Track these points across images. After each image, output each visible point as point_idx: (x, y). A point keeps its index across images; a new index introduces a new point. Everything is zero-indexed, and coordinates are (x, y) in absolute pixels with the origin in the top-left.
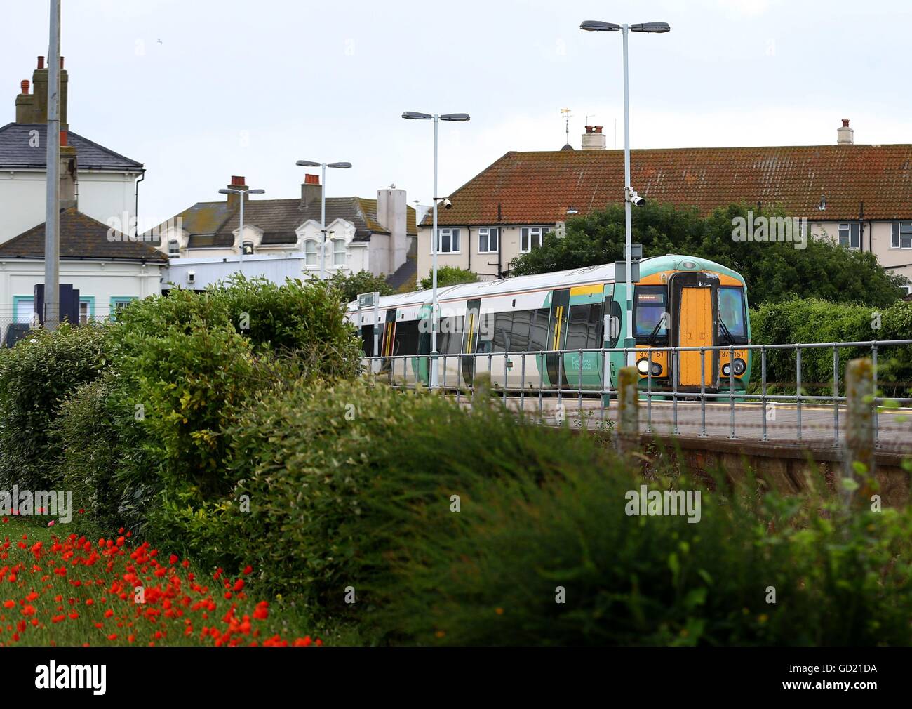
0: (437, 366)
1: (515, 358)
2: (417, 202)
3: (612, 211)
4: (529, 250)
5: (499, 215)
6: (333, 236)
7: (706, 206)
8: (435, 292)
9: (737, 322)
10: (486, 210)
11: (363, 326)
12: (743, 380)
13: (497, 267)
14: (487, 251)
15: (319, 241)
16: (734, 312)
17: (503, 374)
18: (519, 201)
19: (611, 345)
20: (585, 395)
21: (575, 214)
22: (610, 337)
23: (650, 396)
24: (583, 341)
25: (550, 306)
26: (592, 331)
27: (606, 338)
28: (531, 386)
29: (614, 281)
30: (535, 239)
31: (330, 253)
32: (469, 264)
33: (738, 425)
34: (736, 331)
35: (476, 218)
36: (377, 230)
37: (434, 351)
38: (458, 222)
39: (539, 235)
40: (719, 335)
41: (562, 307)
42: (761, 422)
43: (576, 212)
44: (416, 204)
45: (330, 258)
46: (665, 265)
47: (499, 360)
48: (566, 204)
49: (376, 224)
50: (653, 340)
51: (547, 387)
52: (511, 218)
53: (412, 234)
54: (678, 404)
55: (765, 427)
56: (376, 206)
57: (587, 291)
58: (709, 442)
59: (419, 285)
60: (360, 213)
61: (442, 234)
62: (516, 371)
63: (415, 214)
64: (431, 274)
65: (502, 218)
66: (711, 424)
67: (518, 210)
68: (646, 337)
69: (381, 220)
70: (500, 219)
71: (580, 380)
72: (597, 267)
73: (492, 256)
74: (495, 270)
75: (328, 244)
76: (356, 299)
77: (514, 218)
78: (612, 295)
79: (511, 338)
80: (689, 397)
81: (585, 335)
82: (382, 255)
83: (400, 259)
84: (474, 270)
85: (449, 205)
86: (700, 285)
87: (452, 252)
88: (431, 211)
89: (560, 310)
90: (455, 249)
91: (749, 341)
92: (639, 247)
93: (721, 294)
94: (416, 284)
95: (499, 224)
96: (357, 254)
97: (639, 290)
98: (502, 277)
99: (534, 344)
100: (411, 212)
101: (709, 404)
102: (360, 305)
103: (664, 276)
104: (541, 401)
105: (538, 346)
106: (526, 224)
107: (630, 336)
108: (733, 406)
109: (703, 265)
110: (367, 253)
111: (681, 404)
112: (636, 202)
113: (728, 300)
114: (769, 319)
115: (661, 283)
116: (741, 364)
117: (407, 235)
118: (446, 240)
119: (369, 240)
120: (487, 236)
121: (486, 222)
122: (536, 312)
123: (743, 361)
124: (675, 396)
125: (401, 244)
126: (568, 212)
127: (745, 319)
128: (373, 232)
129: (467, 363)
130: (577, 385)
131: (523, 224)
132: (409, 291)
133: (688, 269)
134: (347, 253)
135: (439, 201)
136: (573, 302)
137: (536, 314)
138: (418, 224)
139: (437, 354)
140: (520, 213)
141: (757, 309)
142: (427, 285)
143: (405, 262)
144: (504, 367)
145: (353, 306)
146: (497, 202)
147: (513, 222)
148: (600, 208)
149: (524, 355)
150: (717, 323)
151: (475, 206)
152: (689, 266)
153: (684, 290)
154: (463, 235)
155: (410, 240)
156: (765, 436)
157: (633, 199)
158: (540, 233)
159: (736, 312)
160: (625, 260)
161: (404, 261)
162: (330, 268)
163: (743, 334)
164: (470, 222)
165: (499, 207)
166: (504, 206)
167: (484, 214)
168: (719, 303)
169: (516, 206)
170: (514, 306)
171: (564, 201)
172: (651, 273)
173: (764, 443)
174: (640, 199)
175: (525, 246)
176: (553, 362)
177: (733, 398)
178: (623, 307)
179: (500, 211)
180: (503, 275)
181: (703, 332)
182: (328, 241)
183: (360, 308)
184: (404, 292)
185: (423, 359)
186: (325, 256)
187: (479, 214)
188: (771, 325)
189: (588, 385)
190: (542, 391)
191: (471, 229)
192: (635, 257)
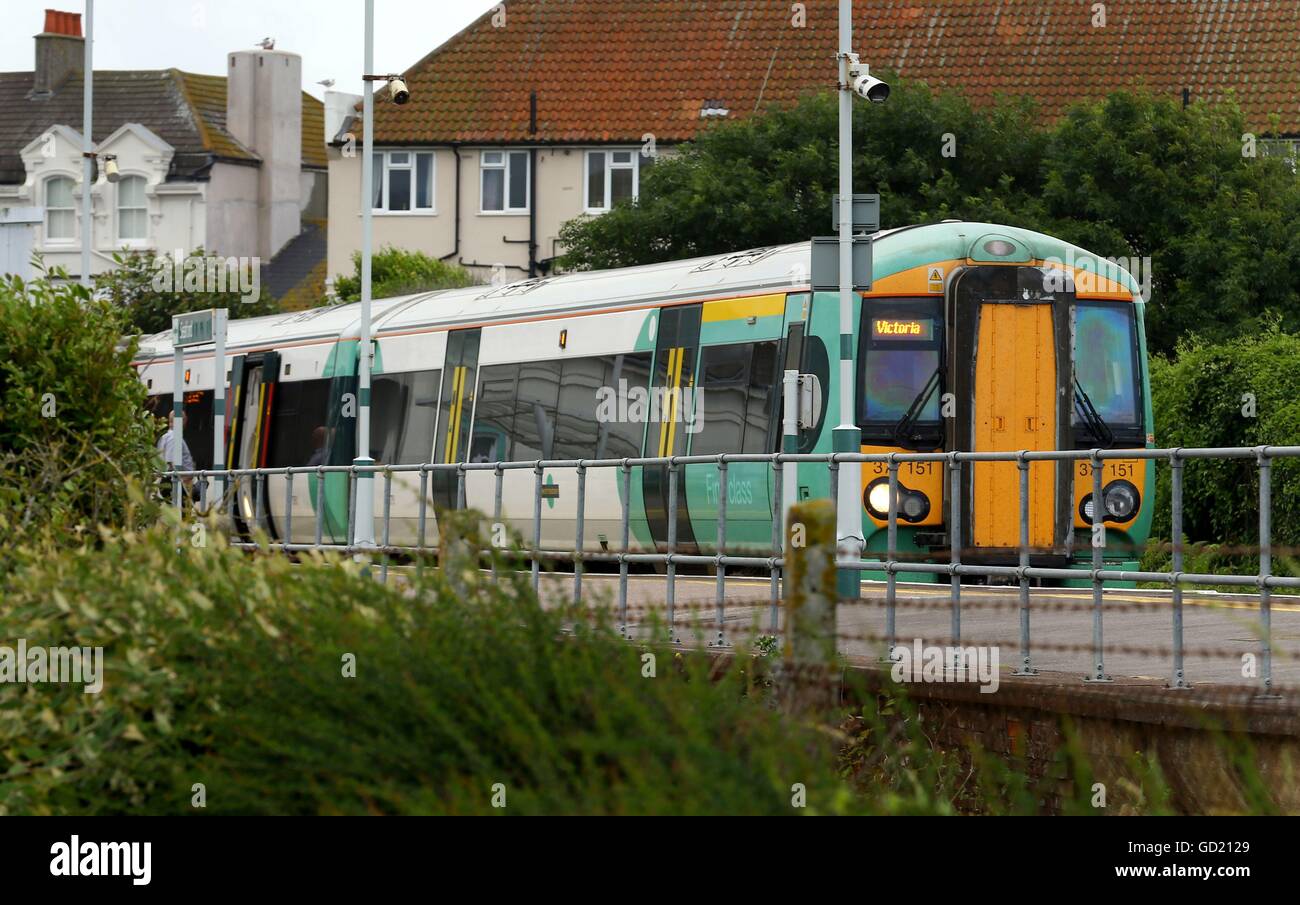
0: (368, 493)
1: (563, 475)
2: (327, 83)
3: (813, 112)
4: (607, 207)
5: (533, 120)
6: (112, 167)
7: (1050, 101)
8: (366, 312)
9: (1119, 391)
10: (500, 106)
11: (186, 395)
12: (1131, 533)
13: (525, 250)
14: (500, 207)
15: (80, 180)
16: (1110, 367)
17: (531, 514)
18: (582, 85)
19: (800, 444)
20: (731, 570)
21: (720, 118)
22: (799, 424)
23: (893, 572)
24: (734, 433)
25: (652, 348)
26: (756, 410)
27: (790, 428)
28: (604, 544)
29: (808, 287)
30: (621, 180)
31: (110, 208)
32: (457, 241)
33: (1111, 649)
34: (1117, 413)
35: (475, 125)
36: (226, 153)
37: (364, 455)
38: (429, 136)
39: (631, 170)
40: (1073, 422)
41: (681, 350)
42: (1170, 642)
43: (724, 112)
44: (325, 88)
45: (110, 221)
46: (937, 248)
47: (520, 482)
48: (697, 94)
49: (224, 138)
50: (910, 434)
51: (640, 547)
52: (561, 125)
53: (316, 160)
54: (962, 594)
55: (1181, 653)
56: (225, 93)
57: (744, 309)
58: (1040, 691)
59: (331, 292)
60: (184, 111)
61: (388, 165)
62: (564, 508)
63: (322, 115)
64: (359, 265)
65: (542, 126)
66: (1045, 647)
67: (579, 106)
68: (889, 425)
69: (238, 128)
70: (533, 130)
71: (720, 531)
72: (769, 250)
73: (513, 220)
74: (522, 258)
75: (103, 187)
76: (171, 327)
77: (570, 126)
78: (806, 319)
79: (555, 424)
80: (995, 575)
81: (739, 420)
82: (238, 217)
83: (285, 227)
84: (469, 254)
85: (402, 93)
86: (1026, 296)
87: (414, 210)
88: (359, 108)
89: (676, 357)
90: (422, 202)
91: (1150, 436)
92: (871, 202)
93: (1080, 321)
94: (323, 289)
95: (532, 142)
96: (177, 211)
97: (873, 307)
98: (539, 273)
99: (615, 441)
100: (312, 109)
101: (1039, 594)
102: (181, 341)
103: (936, 274)
104: (624, 582)
105: (622, 445)
106: (600, 143)
107: (848, 424)
108: (1099, 599)
109: (1034, 246)
110: (201, 213)
111: (969, 593)
112: (867, 88)
113: (1096, 336)
114: (1203, 383)
115: (929, 291)
116: (1127, 494)
117: (303, 166)
118: (399, 180)
119: (207, 179)
120: (501, 172)
121: (500, 136)
122: (620, 360)
123: (1133, 488)
124: (956, 574)
125: (289, 190)
126: (704, 113)
127: (1138, 382)
128: (217, 159)
129: (447, 488)
130: (714, 544)
131: (591, 142)
132: (307, 307)
133: (998, 257)
134: (153, 209)
135: (378, 85)
136: (709, 337)
137: (619, 366)
138: (329, 138)
139: (370, 463)
140: (586, 116)
141: (1172, 356)
142: (349, 292)
143: (297, 232)
144: (532, 498)
145: (159, 344)
146: (528, 87)
147: (566, 137)
148: (784, 104)
149: (583, 468)
150: (1068, 392)
151: (471, 95)
152: (998, 249)
153: (987, 311)
154: (441, 166)
155: (310, 179)
156: (1180, 675)
157: (857, 83)
158: (634, 164)
159: (1116, 367)
160: (837, 233)
161: (294, 229)
162: (108, 246)
163: (1132, 419)
164: (459, 137)
165: (533, 100)
166: (545, 96)
167: (495, 116)
168: (1073, 342)
169: (574, 96)
170: (563, 346)
171: (694, 84)
172: (904, 267)
173: (1179, 693)
174: (874, 82)
175: (596, 198)
176: (658, 486)
177: (1100, 581)
178: (833, 351)
179: (533, 110)
180: (539, 269)
181: (1031, 414)
182: (102, 180)
183: (179, 349)
184: (294, 308)
185: (335, 476)
186: (95, 218)
187: (483, 115)
188: (1207, 399)
189: (743, 545)
190: (628, 557)
191: (461, 154)
192: (864, 226)
